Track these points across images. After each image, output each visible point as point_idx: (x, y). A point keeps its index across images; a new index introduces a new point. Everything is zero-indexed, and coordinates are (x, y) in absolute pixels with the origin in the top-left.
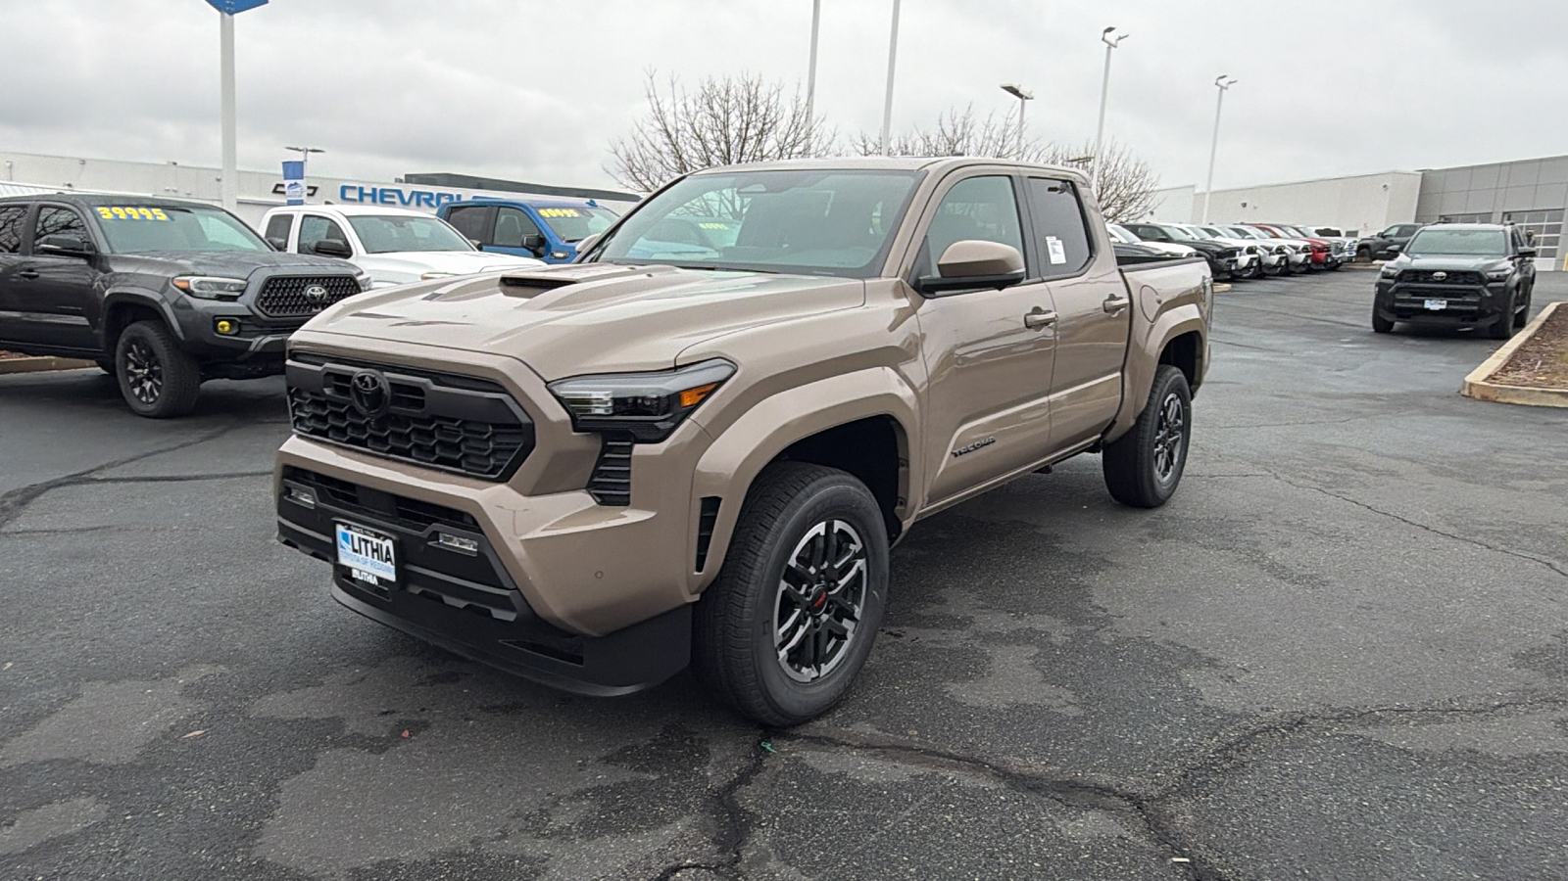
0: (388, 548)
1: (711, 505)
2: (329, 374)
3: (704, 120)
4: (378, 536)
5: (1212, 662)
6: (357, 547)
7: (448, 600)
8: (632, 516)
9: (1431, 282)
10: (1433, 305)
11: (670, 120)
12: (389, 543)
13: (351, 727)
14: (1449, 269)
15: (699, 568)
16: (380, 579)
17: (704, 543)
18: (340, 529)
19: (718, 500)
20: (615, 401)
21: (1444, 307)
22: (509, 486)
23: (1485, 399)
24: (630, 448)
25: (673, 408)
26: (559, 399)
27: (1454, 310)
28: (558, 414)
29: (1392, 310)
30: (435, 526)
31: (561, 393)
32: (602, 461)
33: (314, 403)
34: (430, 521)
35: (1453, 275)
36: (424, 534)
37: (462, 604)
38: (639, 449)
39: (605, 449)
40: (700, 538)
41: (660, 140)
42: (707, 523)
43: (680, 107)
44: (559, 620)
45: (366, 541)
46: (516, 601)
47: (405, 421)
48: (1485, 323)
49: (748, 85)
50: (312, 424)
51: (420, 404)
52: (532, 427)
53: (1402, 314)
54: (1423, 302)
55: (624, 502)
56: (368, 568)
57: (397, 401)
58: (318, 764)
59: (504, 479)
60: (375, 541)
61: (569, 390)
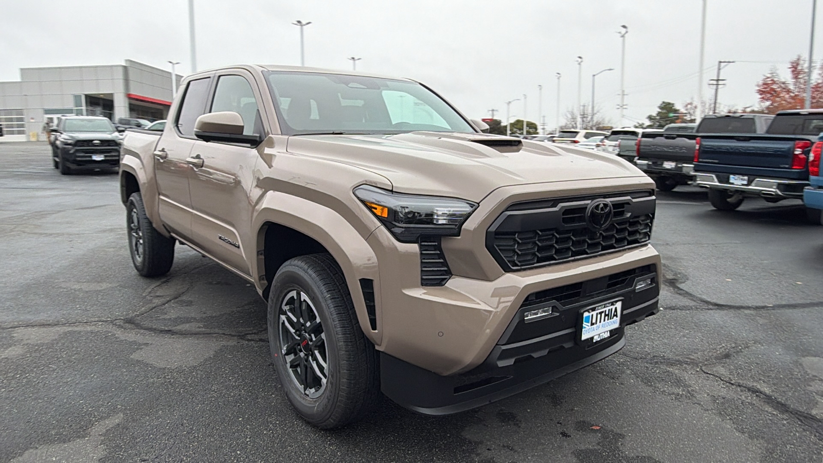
0: (616, 309)
4: (612, 303)
6: (594, 321)
9: (91, 146)
10: (98, 158)
14: (101, 139)
16: (610, 332)
18: (586, 315)
21: (103, 159)
27: (108, 160)
30: (636, 279)
36: (633, 287)
45: (602, 313)
54: (91, 157)
56: (601, 330)
60: (609, 308)
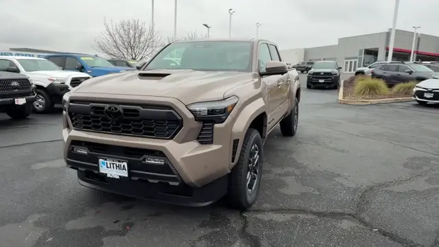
0: (124, 166)
1: (236, 142)
2: (93, 107)
3: (122, 32)
4: (119, 161)
5: (339, 175)
6: (109, 166)
7: (151, 181)
8: (214, 147)
9: (320, 75)
10: (321, 81)
11: (111, 31)
12: (125, 164)
13: (107, 229)
15: (233, 161)
16: (120, 176)
17: (234, 153)
18: (101, 160)
19: (238, 140)
20: (208, 111)
21: (323, 81)
22: (175, 140)
23: (344, 103)
24: (213, 125)
25: (225, 112)
26: (190, 110)
27: (326, 82)
28: (191, 116)
29: (312, 83)
30: (145, 156)
31: (190, 109)
32: (202, 130)
33: (84, 118)
34: (142, 155)
35: (325, 73)
36: (141, 159)
37: (156, 181)
38: (216, 126)
39: (204, 126)
40: (233, 152)
41: (108, 37)
42: (235, 147)
43: (114, 28)
44: (193, 183)
45: (113, 164)
46: (179, 179)
47: (128, 121)
48: (333, 85)
49: (135, 22)
50: (83, 125)
51: (138, 115)
52: (182, 120)
53: (314, 83)
54: (319, 80)
55: (211, 142)
56: (115, 173)
57: (125, 115)
58: (105, 243)
59: (171, 138)
60: (118, 163)
61: (193, 108)
